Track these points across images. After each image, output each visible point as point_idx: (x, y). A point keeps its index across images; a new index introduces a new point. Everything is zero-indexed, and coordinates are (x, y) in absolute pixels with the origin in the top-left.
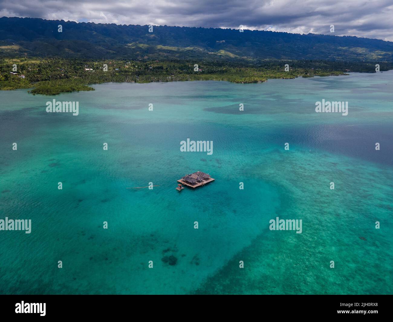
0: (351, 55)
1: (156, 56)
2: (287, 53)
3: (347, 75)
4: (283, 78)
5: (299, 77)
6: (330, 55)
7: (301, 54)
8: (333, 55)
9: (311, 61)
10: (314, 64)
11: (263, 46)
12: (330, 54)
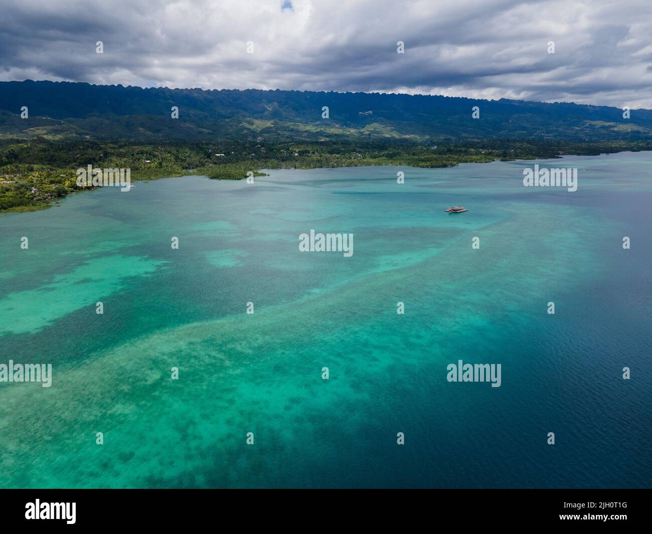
0: (568, 131)
1: (275, 136)
2: (469, 129)
3: (559, 158)
4: (477, 162)
5: (496, 161)
6: (535, 132)
7: (490, 130)
8: (540, 131)
9: (508, 140)
10: (512, 144)
11: (431, 119)
12: (534, 130)
